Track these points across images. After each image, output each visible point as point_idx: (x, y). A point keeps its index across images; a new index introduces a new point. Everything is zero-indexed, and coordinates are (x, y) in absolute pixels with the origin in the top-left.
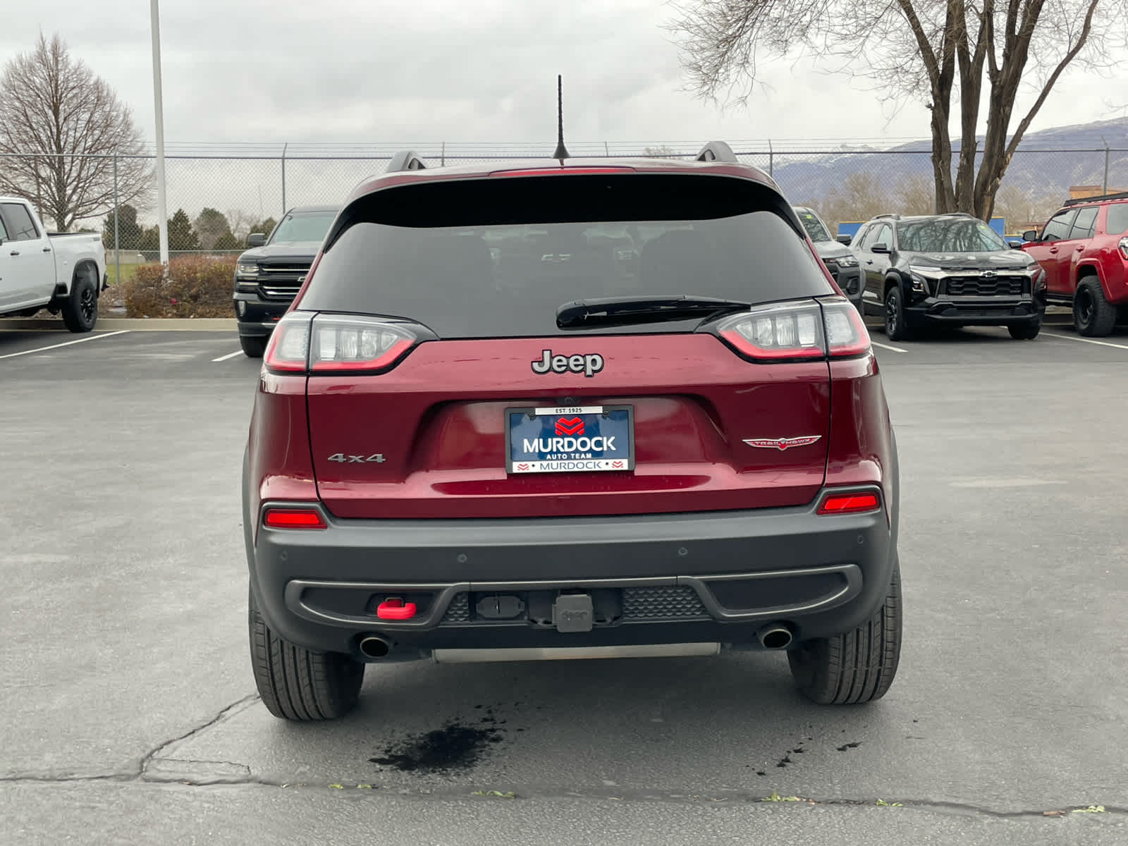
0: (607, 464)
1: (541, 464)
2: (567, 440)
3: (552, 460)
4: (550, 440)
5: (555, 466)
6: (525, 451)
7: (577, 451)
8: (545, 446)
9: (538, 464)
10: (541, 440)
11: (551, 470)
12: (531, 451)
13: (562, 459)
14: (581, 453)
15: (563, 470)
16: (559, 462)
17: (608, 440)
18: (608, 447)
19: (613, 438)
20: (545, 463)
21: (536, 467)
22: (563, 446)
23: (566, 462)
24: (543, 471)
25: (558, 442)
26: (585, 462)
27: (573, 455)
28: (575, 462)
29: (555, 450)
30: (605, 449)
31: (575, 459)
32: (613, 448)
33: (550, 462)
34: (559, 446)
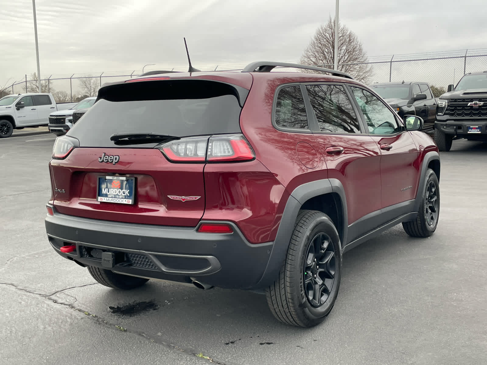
0: (125, 201)
1: (106, 199)
2: (115, 190)
3: (110, 197)
4: (110, 189)
5: (110, 200)
6: (103, 193)
7: (117, 195)
8: (108, 192)
9: (105, 198)
10: (107, 189)
11: (109, 202)
12: (104, 193)
13: (113, 198)
14: (119, 195)
15: (112, 202)
16: (112, 198)
17: (127, 191)
18: (127, 194)
19: (129, 190)
20: (107, 198)
21: (104, 200)
22: (113, 192)
23: (114, 199)
24: (107, 201)
25: (112, 190)
26: (119, 199)
27: (116, 196)
28: (116, 199)
29: (111, 193)
30: (126, 195)
31: (117, 198)
32: (128, 195)
33: (109, 198)
34: (112, 192)
